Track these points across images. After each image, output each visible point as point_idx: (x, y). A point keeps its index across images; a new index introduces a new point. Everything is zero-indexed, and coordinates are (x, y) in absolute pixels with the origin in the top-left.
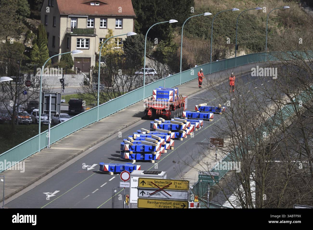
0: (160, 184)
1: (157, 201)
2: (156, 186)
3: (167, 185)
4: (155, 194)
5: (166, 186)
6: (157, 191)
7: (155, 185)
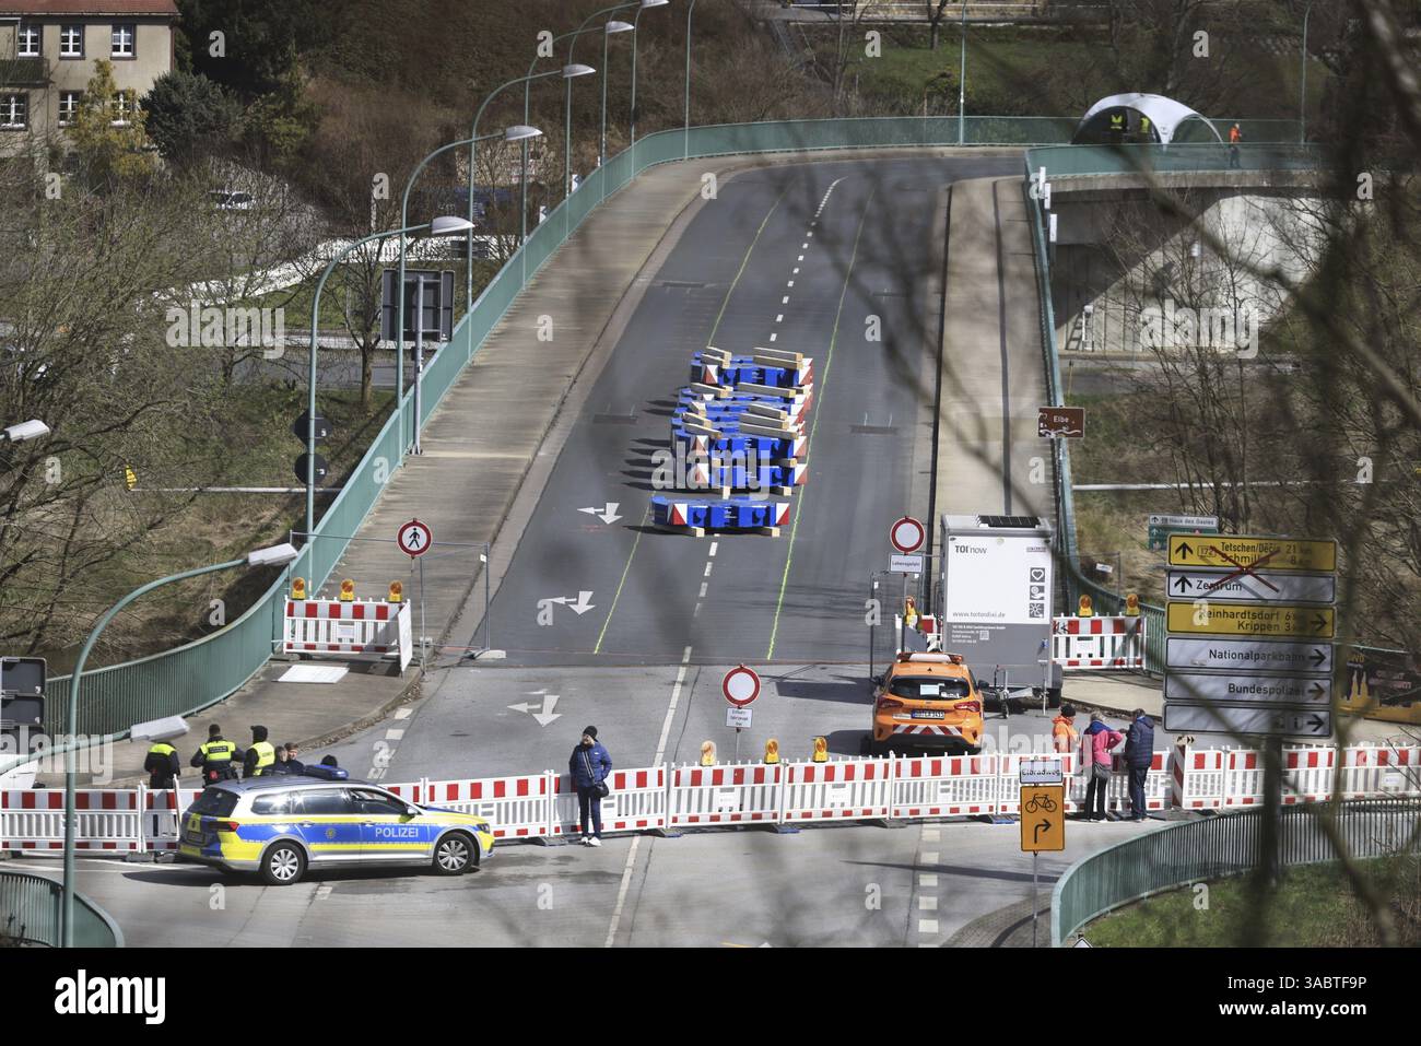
0: (1240, 554)
1: (1229, 609)
2: (1229, 559)
3: (1264, 554)
4: (1224, 588)
5: (1261, 560)
6: (1233, 575)
7: (1224, 556)
